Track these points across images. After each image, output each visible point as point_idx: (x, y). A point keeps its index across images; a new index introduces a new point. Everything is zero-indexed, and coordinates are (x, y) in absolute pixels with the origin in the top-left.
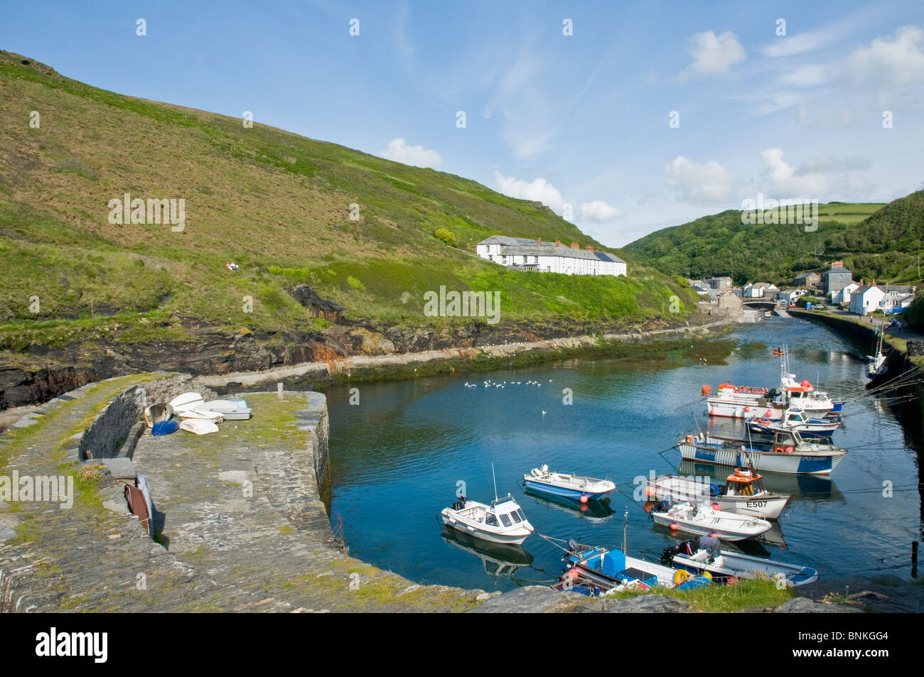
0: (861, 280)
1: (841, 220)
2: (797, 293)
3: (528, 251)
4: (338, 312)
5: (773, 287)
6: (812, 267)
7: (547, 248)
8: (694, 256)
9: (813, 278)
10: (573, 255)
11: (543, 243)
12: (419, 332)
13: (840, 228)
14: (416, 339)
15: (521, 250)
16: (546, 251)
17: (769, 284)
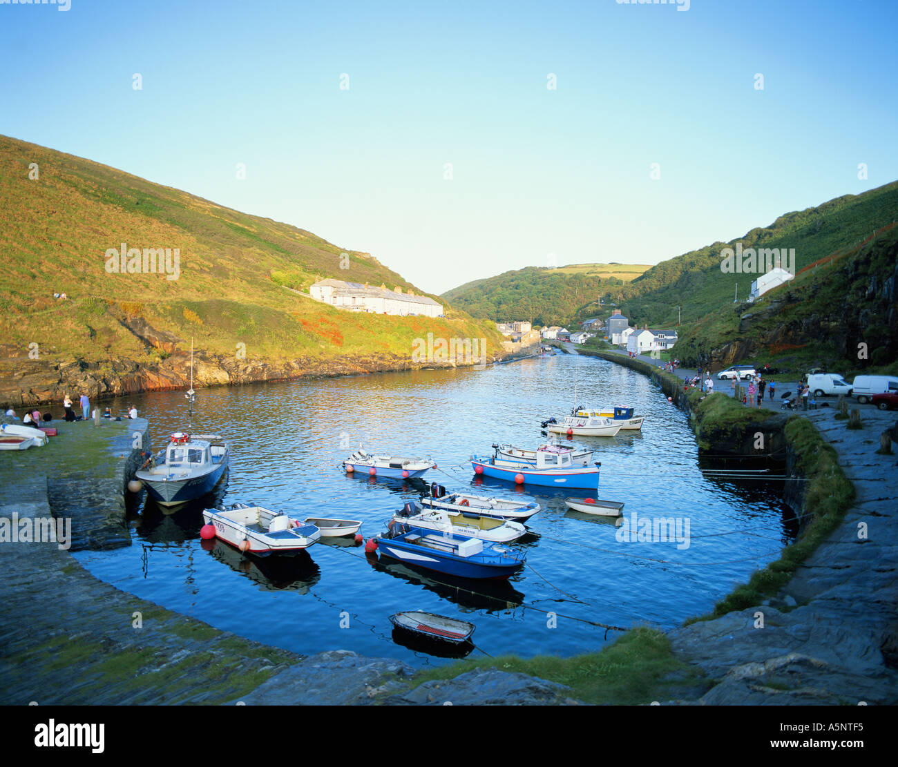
0: (636, 325)
1: (618, 276)
2: (585, 336)
3: (356, 293)
4: (174, 343)
5: (565, 330)
6: (596, 314)
7: (373, 291)
8: (500, 303)
9: (596, 323)
10: (397, 298)
11: (370, 286)
12: (254, 363)
13: (619, 283)
14: (249, 369)
15: (350, 292)
16: (372, 294)
17: (561, 328)
